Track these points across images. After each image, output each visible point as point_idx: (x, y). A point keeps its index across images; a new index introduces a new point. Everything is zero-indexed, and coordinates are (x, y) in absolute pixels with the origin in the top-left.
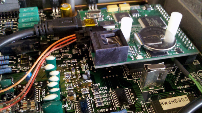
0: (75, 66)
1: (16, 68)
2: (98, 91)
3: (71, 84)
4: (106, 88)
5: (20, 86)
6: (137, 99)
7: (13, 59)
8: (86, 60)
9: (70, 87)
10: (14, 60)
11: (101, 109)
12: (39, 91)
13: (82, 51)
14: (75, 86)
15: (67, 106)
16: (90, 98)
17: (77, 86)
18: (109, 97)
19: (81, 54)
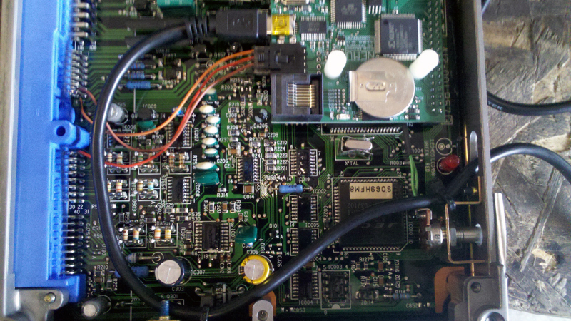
0: (246, 93)
1: (157, 79)
2: (273, 147)
3: (237, 127)
4: (286, 142)
5: (164, 115)
6: (324, 169)
8: (267, 83)
9: (235, 132)
11: (270, 175)
12: (190, 130)
14: (241, 131)
15: (227, 162)
16: (259, 156)
18: (286, 159)
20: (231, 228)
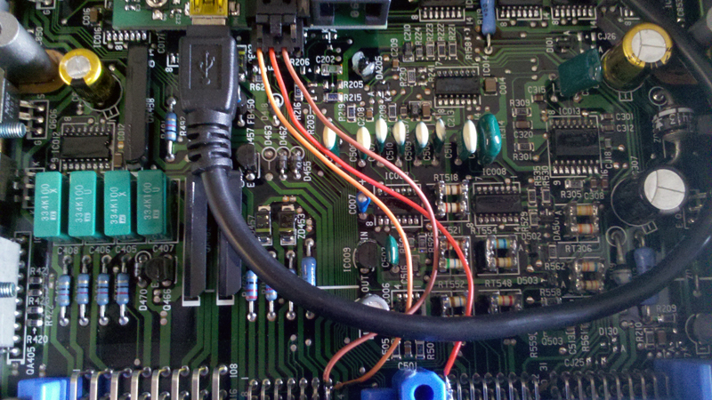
1: (295, 248)
2: (414, 47)
3: (382, 107)
4: (407, 27)
5: (364, 234)
8: (303, 57)
11: (464, 52)
14: (388, 100)
16: (431, 70)
17: (388, 93)
18: (435, 26)
20: (557, 114)
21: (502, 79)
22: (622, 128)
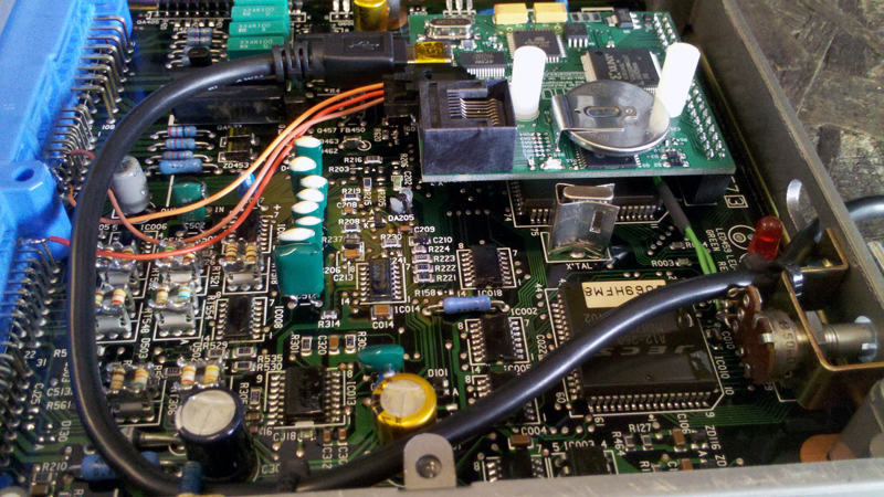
0: (374, 176)
1: (215, 162)
2: (427, 247)
3: (357, 221)
4: (449, 240)
5: (222, 210)
6: (527, 277)
7: (205, 138)
8: (409, 162)
9: (354, 227)
10: (211, 141)
11: (424, 289)
12: (268, 228)
13: (401, 136)
14: (366, 226)
15: (338, 270)
16: (400, 260)
17: (373, 225)
18: (453, 263)
19: (396, 142)
20: (348, 380)
21: (392, 324)
22: (327, 454)
